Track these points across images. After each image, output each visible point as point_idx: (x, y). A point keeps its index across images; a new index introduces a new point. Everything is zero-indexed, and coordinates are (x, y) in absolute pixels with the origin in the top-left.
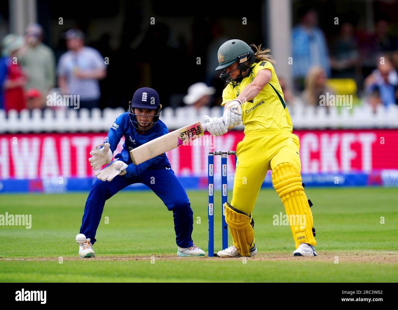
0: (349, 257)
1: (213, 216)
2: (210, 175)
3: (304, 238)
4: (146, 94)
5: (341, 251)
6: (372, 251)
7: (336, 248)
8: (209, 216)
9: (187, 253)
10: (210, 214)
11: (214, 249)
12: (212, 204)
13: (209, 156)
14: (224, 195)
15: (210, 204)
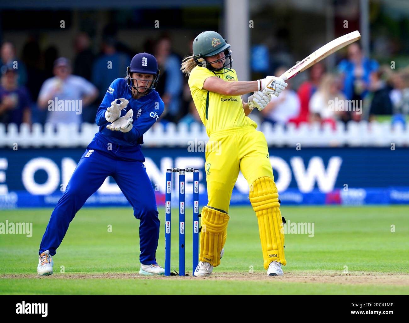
0: (309, 278)
1: (170, 234)
2: (168, 192)
3: (276, 256)
4: (146, 59)
5: (300, 271)
6: (332, 271)
7: (296, 268)
8: (166, 234)
9: (148, 271)
10: (167, 232)
11: (171, 268)
12: (169, 222)
13: (166, 173)
14: (181, 213)
15: (167, 222)
